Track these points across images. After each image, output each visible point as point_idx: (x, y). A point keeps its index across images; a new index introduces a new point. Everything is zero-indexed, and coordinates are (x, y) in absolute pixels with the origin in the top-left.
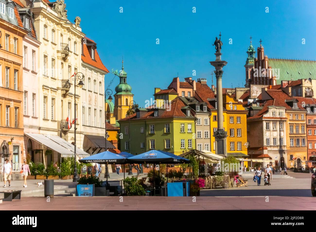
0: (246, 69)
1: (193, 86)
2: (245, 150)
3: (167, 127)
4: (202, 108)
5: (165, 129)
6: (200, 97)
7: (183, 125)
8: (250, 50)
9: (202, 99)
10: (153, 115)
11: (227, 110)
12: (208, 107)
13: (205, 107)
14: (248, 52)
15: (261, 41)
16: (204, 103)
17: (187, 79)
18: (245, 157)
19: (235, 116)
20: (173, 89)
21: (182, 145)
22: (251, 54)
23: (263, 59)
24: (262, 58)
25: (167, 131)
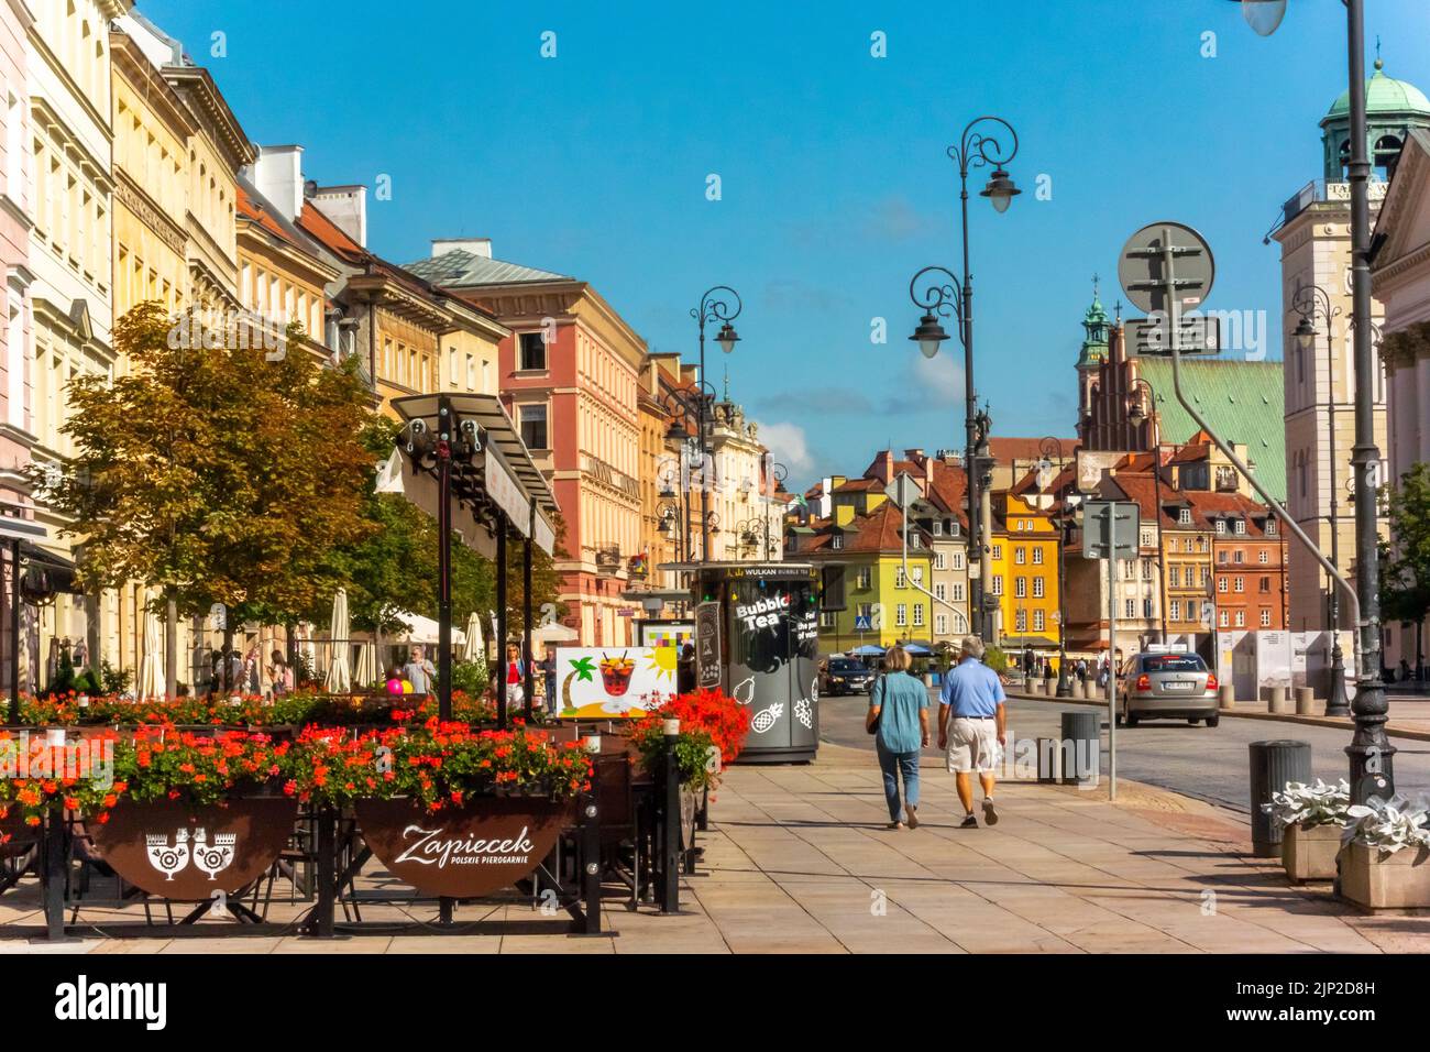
0: (1080, 377)
1: (926, 472)
2: (1053, 631)
3: (863, 575)
4: (947, 528)
5: (859, 579)
6: (942, 501)
7: (901, 571)
8: (1091, 316)
9: (949, 503)
10: (829, 544)
11: (1008, 533)
12: (961, 527)
13: (955, 525)
14: (1085, 324)
15: (1118, 308)
16: (951, 516)
17: (911, 453)
18: (1053, 648)
19: (1029, 545)
20: (876, 480)
21: (900, 617)
22: (1094, 328)
23: (1124, 359)
24: (1120, 356)
25: (863, 584)
